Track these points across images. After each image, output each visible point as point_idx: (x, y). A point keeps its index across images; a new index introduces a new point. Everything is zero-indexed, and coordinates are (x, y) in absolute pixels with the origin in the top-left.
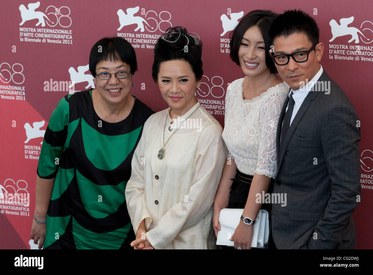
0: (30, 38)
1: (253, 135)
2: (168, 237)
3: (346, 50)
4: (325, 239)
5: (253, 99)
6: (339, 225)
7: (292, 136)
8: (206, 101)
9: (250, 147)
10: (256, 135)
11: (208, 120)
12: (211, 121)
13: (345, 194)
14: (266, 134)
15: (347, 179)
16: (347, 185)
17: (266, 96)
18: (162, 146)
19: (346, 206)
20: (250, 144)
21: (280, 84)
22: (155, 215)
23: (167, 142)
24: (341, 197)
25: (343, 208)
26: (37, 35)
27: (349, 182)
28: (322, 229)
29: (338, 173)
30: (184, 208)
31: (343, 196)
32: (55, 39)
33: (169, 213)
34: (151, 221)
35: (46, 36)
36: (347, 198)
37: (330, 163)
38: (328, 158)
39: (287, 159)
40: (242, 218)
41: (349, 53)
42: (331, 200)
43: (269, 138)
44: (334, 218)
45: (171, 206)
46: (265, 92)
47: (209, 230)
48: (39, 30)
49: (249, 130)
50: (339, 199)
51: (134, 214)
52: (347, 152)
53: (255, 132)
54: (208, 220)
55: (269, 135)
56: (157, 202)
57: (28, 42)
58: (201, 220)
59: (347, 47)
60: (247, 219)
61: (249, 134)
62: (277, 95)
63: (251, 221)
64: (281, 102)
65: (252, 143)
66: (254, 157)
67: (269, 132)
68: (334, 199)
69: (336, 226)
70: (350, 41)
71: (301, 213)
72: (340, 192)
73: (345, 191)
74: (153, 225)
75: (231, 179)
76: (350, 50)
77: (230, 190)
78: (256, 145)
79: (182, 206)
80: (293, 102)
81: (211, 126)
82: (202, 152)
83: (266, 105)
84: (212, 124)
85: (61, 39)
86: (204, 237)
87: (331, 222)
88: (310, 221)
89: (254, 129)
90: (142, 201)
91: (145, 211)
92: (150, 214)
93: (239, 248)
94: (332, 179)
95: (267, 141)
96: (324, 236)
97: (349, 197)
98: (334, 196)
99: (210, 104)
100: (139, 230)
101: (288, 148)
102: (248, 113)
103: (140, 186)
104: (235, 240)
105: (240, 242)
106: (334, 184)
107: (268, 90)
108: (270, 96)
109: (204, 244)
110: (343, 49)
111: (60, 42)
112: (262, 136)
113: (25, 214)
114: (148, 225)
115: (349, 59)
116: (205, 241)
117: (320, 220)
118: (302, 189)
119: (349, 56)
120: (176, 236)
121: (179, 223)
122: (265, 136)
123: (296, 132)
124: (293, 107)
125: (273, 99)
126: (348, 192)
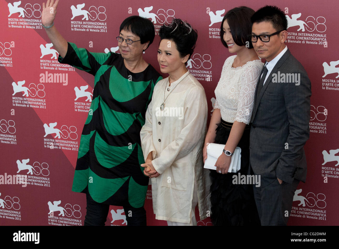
0: (78, 28)
1: (233, 92)
2: (166, 164)
3: (296, 36)
4: (287, 165)
5: (237, 68)
6: (296, 154)
7: (264, 93)
8: (199, 71)
9: (229, 100)
10: (235, 93)
11: (193, 83)
12: (195, 84)
13: (299, 132)
14: (244, 93)
15: (300, 121)
16: (300, 126)
17: (245, 67)
18: (163, 101)
19: (299, 140)
20: (230, 98)
21: (256, 60)
22: (158, 149)
23: (166, 99)
24: (296, 134)
25: (298, 142)
26: (83, 26)
27: (302, 124)
28: (284, 158)
29: (294, 118)
30: (177, 144)
31: (298, 134)
32: (95, 29)
33: (167, 148)
34: (156, 154)
35: (89, 27)
36: (300, 135)
37: (289, 111)
38: (288, 107)
39: (260, 108)
40: (224, 151)
41: (298, 38)
42: (289, 137)
43: (246, 96)
44: (292, 149)
45: (169, 143)
46: (246, 64)
47: (196, 159)
48: (84, 23)
49: (231, 89)
50: (295, 136)
51: (145, 149)
52: (301, 103)
53: (235, 91)
54: (195, 153)
55: (246, 94)
56: (160, 140)
57: (77, 31)
58: (190, 152)
59: (296, 34)
60: (228, 152)
61: (231, 91)
62: (253, 67)
63: (230, 153)
64: (255, 72)
65: (231, 98)
66: (232, 108)
67: (246, 92)
68: (291, 136)
69: (294, 155)
70: (298, 30)
71: (270, 146)
72: (295, 131)
73: (299, 130)
74: (157, 156)
75: (217, 124)
76: (298, 36)
77: (216, 132)
78: (234, 99)
79: (176, 142)
80: (267, 71)
81: (195, 87)
82: (189, 106)
83: (245, 73)
84: (195, 86)
85: (100, 29)
86: (193, 164)
87: (291, 152)
88: (276, 152)
89: (235, 89)
90: (150, 140)
91: (152, 147)
92: (155, 149)
93: (220, 172)
94: (290, 121)
95: (245, 99)
96: (287, 163)
97: (301, 134)
98: (291, 134)
99: (202, 73)
100: (147, 160)
101: (261, 101)
102: (232, 78)
103: (150, 130)
104: (218, 166)
105: (221, 167)
106: (291, 126)
107: (247, 63)
108: (248, 67)
109: (192, 169)
110: (294, 36)
111: (99, 31)
112: (241, 95)
113: (75, 150)
114: (154, 156)
115: (298, 42)
116: (193, 167)
117: (283, 152)
118: (271, 130)
119: (298, 40)
120: (172, 163)
121: (174, 155)
122: (244, 95)
123: (267, 90)
124: (267, 74)
125: (249, 69)
126: (300, 131)
